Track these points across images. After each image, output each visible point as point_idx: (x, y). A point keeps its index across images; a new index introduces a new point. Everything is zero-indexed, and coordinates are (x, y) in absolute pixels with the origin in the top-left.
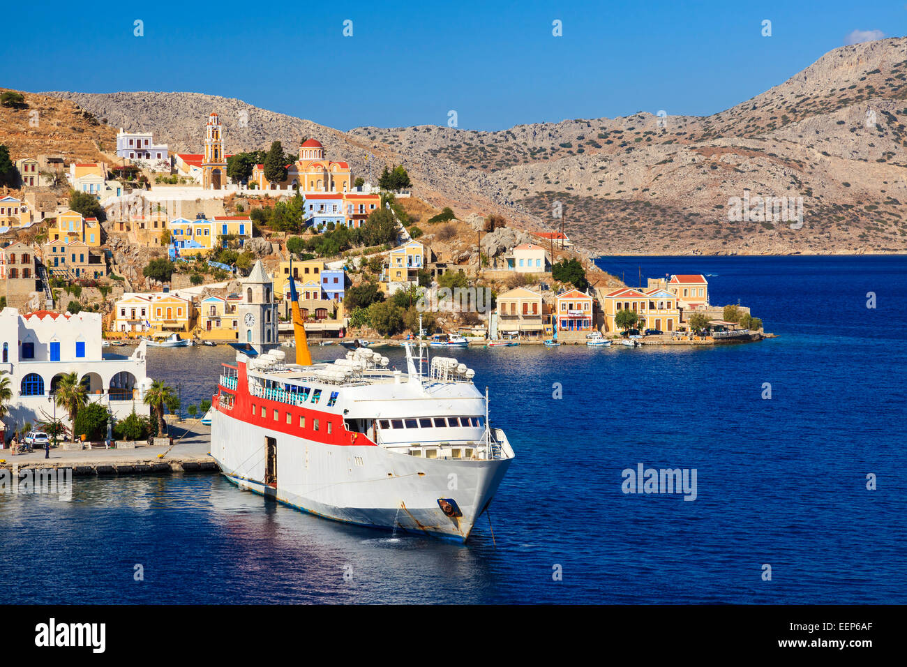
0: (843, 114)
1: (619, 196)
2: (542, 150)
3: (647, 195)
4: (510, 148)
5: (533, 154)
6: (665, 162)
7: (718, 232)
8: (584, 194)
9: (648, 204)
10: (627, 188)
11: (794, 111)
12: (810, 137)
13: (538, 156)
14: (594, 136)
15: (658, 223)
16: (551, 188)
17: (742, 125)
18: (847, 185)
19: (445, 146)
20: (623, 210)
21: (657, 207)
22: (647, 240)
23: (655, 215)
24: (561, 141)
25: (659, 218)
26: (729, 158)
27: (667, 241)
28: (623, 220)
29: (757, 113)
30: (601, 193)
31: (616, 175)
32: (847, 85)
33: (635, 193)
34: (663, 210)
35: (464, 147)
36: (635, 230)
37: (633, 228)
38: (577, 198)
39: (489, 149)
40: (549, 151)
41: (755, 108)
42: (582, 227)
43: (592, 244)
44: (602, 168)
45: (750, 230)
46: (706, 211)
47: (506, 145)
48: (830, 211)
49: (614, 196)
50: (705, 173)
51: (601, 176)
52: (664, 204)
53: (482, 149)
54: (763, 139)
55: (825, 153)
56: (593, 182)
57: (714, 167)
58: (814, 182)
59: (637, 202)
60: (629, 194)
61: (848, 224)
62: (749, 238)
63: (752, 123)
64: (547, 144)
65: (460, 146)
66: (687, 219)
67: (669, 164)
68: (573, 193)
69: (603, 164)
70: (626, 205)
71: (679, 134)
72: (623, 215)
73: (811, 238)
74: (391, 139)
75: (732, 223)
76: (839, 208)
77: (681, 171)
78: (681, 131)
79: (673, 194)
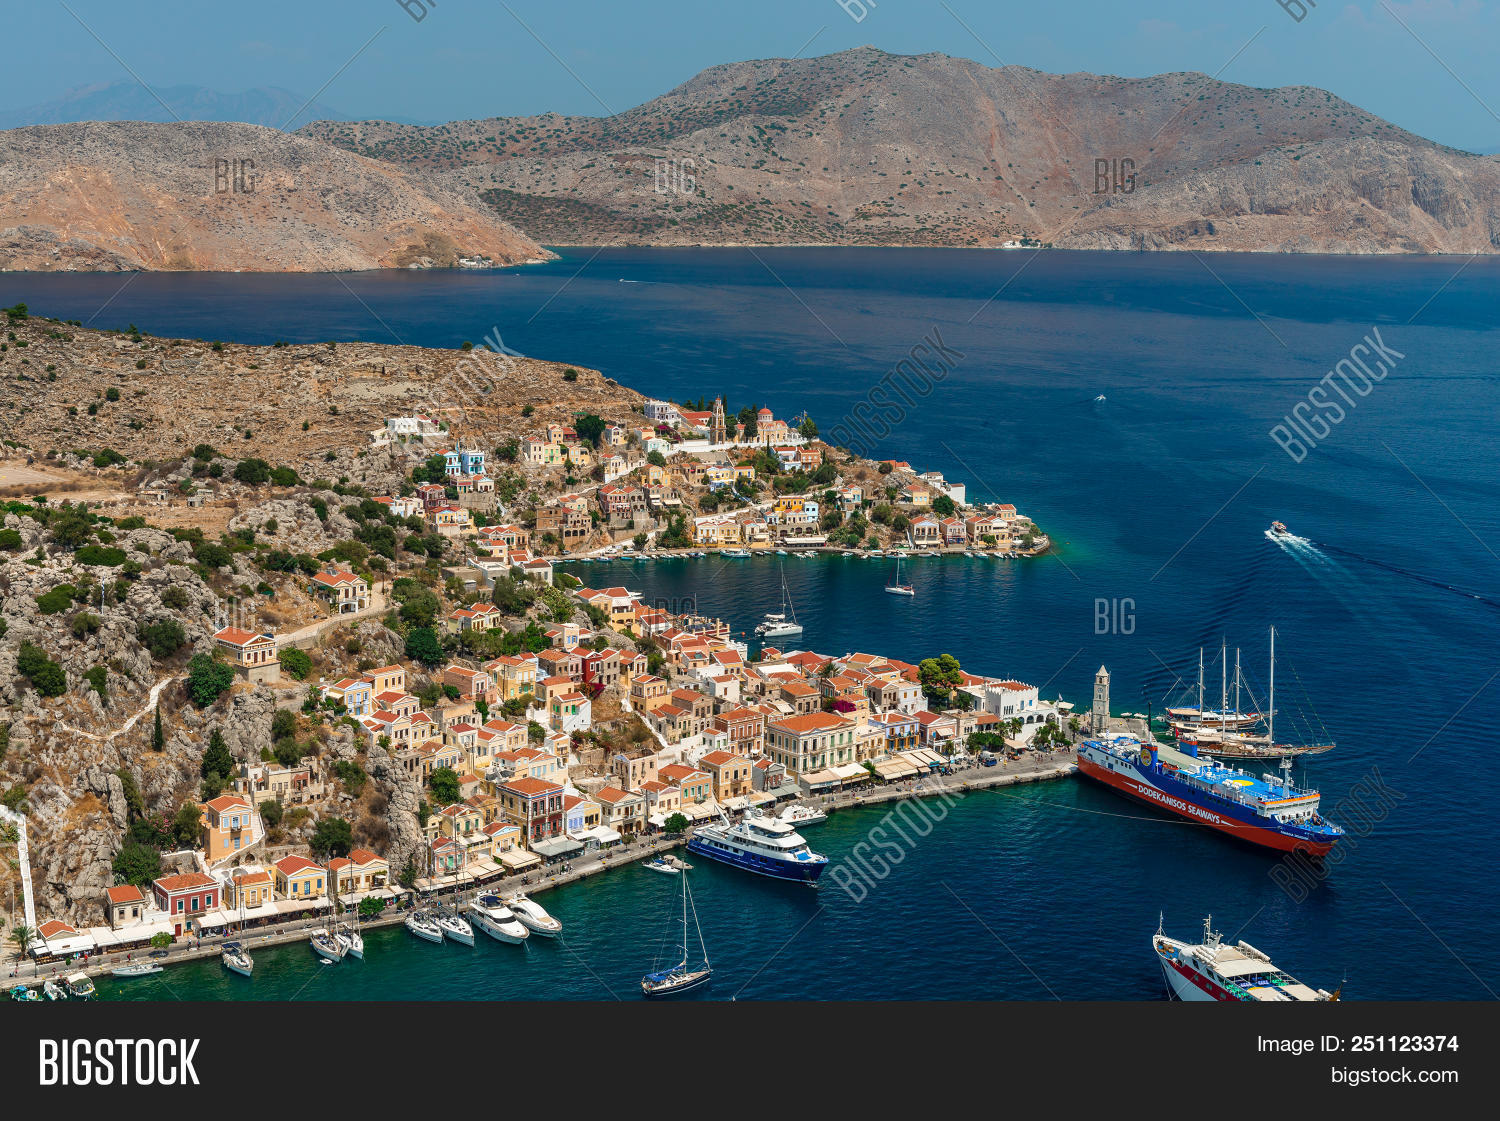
0: (724, 127)
1: (554, 194)
2: (472, 143)
3: (576, 195)
4: (445, 141)
5: (464, 147)
6: (588, 167)
7: (636, 227)
8: (524, 191)
9: (577, 202)
10: (560, 187)
11: (677, 118)
12: (701, 148)
13: (469, 148)
14: (513, 131)
15: (587, 218)
16: (497, 186)
17: (635, 129)
18: (731, 188)
19: (392, 138)
20: (558, 207)
21: (585, 205)
22: (579, 232)
23: (583, 212)
24: (486, 135)
25: (586, 214)
26: (639, 164)
27: (595, 234)
28: (559, 215)
29: (647, 119)
30: (538, 191)
31: (549, 176)
32: (720, 99)
33: (566, 193)
34: (590, 208)
35: (408, 140)
36: (570, 224)
37: (567, 222)
38: (519, 195)
39: (428, 142)
40: (477, 144)
41: (645, 114)
42: (525, 220)
43: (536, 235)
44: (538, 170)
45: (660, 226)
46: (624, 209)
47: (442, 138)
48: (720, 210)
49: (549, 194)
50: (621, 177)
51: (537, 177)
52: (591, 203)
53: (423, 142)
54: (664, 149)
55: (712, 161)
56: (532, 182)
57: (628, 172)
58: (706, 186)
59: (569, 200)
60: (560, 192)
61: (734, 221)
62: (662, 233)
63: (644, 127)
64: (475, 138)
65: (404, 139)
66: (609, 215)
67: (591, 169)
68: (515, 190)
69: (539, 167)
70: (558, 202)
71: (583, 133)
72: (558, 211)
73: (707, 233)
74: (347, 132)
75: (645, 219)
76: (726, 208)
77: (602, 175)
78: (583, 130)
79: (597, 194)
